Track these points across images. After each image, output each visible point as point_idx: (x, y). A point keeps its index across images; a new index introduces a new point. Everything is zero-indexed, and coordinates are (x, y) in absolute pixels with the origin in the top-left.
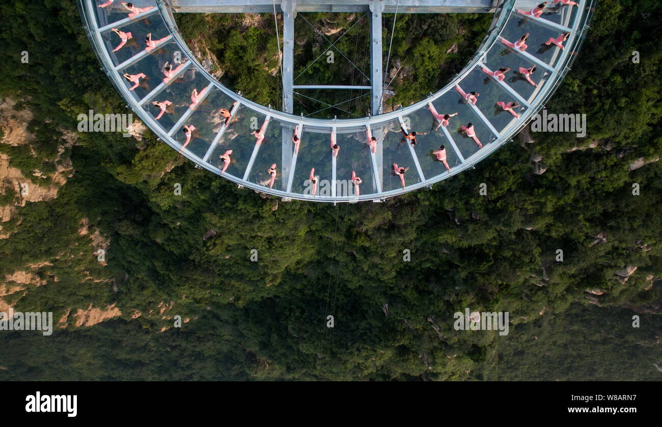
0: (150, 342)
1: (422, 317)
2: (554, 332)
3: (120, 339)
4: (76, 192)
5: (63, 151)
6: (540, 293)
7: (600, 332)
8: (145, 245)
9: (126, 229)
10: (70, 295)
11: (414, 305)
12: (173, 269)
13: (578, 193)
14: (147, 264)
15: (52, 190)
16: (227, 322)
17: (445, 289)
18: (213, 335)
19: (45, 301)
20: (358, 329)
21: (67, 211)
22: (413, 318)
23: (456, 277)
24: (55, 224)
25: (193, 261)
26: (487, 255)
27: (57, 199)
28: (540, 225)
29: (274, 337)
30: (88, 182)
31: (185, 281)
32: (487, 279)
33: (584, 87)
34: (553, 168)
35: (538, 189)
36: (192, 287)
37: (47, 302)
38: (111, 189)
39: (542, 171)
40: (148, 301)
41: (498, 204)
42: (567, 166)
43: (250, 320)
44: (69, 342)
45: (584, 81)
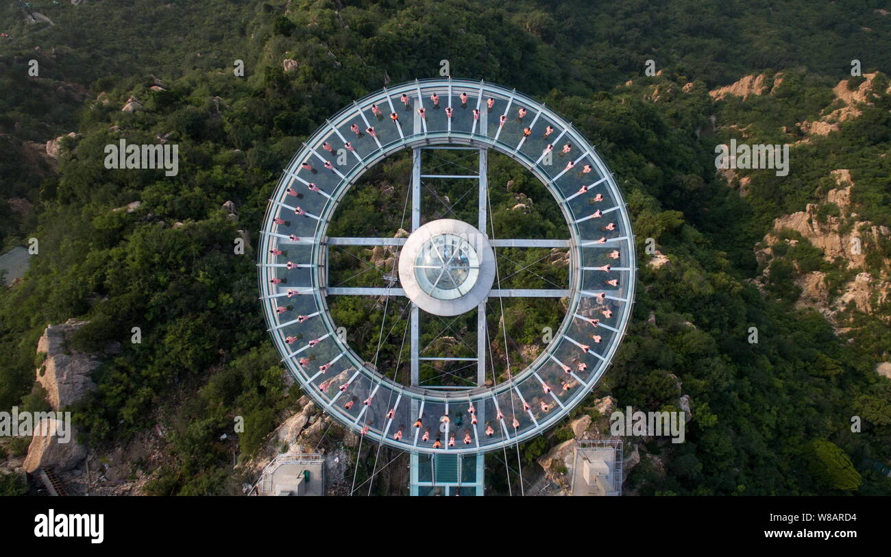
0: (678, 60)
1: (348, 67)
2: (173, 64)
3: (715, 63)
4: (753, 226)
5: (764, 271)
6: (218, 90)
7: (118, 63)
8: (670, 163)
9: (691, 180)
10: (768, 111)
11: (356, 81)
12: (635, 134)
13: (191, 181)
14: (667, 142)
15: (780, 227)
16: (577, 79)
17: (323, 95)
18: (598, 67)
19: (798, 105)
20: (418, 59)
21: (762, 204)
22: (357, 67)
23: (312, 106)
24: (778, 187)
25: (610, 141)
26: (280, 126)
27: (775, 218)
28: (225, 154)
29: (517, 56)
30: (738, 239)
31: (621, 118)
32: (278, 103)
33: (192, 275)
34: (216, 206)
35: (231, 187)
36: (613, 112)
37: (796, 104)
38: (712, 232)
39: (228, 203)
40: (673, 103)
41: (271, 174)
42: (202, 208)
43: (547, 79)
44: (780, 60)
45: (193, 281)
